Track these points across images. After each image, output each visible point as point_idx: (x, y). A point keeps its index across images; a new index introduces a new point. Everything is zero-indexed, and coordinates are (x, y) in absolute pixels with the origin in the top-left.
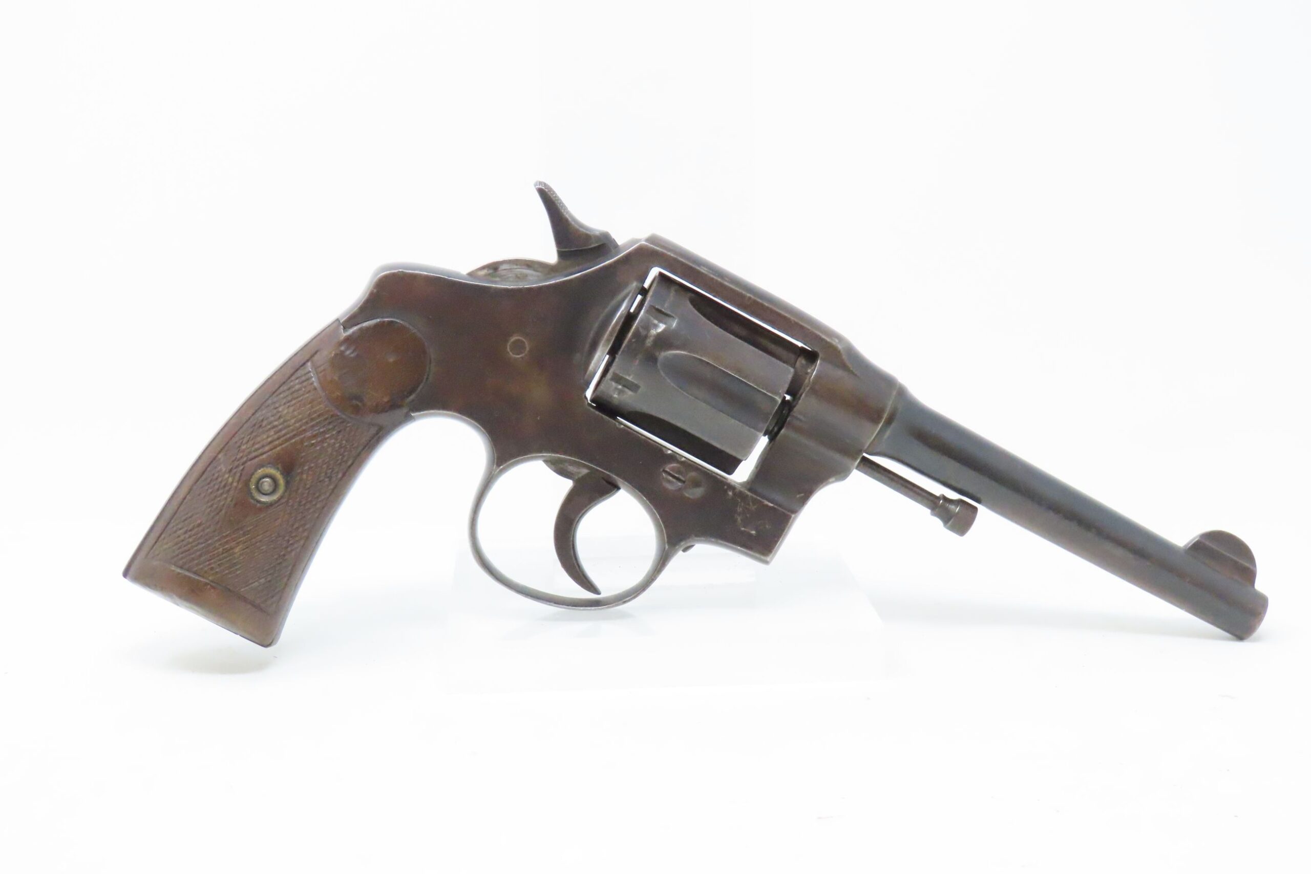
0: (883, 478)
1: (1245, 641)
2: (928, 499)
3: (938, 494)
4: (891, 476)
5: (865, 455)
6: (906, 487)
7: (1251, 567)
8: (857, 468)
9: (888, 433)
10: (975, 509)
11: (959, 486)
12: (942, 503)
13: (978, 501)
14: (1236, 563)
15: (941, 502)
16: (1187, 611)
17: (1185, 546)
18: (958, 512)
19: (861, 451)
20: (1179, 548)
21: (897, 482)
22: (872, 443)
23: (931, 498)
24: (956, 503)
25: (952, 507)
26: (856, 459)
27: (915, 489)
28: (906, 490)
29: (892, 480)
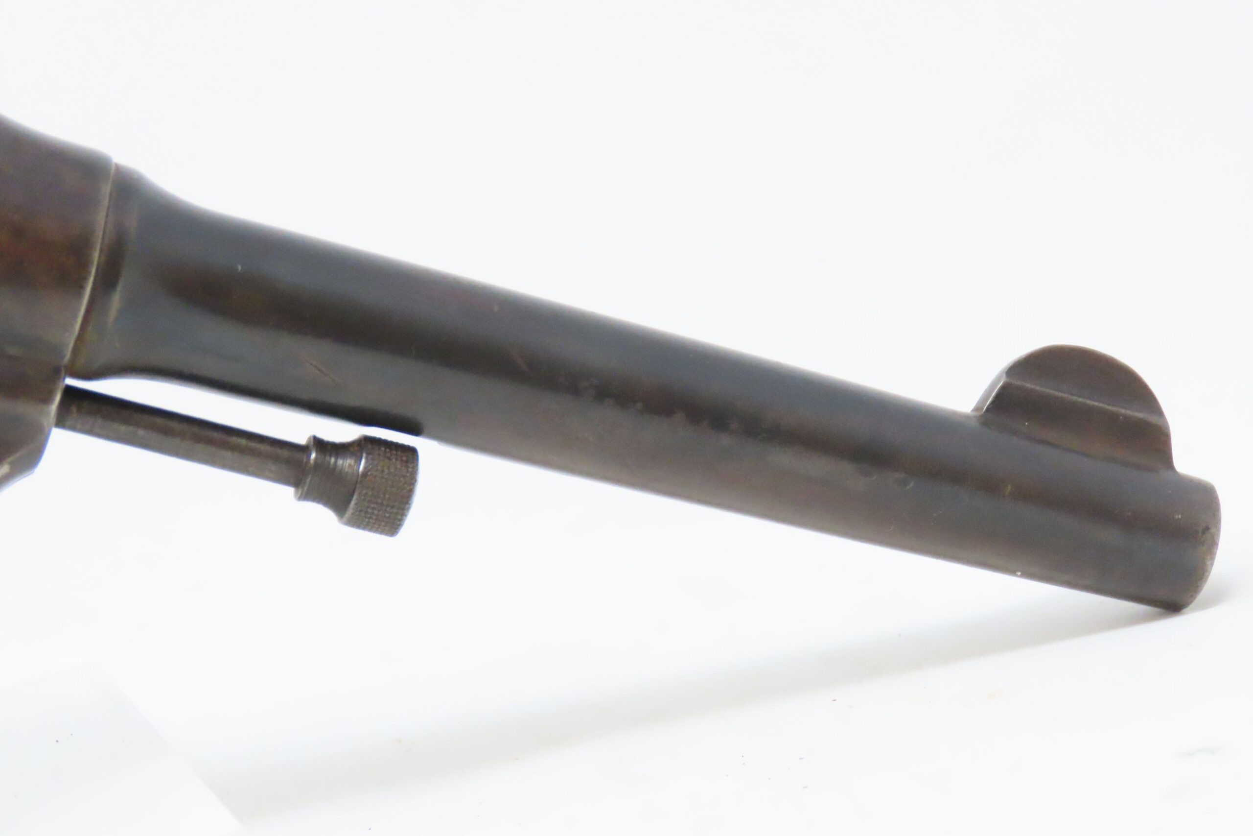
0: (141, 432)
1: (1185, 610)
2: (276, 459)
3: (301, 439)
4: (159, 420)
5: (70, 381)
6: (210, 442)
7: (1153, 419)
8: (61, 423)
9: (116, 300)
10: (411, 452)
11: (352, 400)
12: (316, 458)
13: (414, 429)
14: (1113, 418)
15: (313, 456)
16: (1029, 575)
17: (976, 409)
18: (365, 474)
19: (57, 373)
20: (967, 417)
21: (182, 435)
22: (80, 338)
23: (285, 453)
24: (356, 448)
25: (345, 463)
26: (47, 399)
27: (234, 440)
28: (212, 449)
29: (166, 432)
